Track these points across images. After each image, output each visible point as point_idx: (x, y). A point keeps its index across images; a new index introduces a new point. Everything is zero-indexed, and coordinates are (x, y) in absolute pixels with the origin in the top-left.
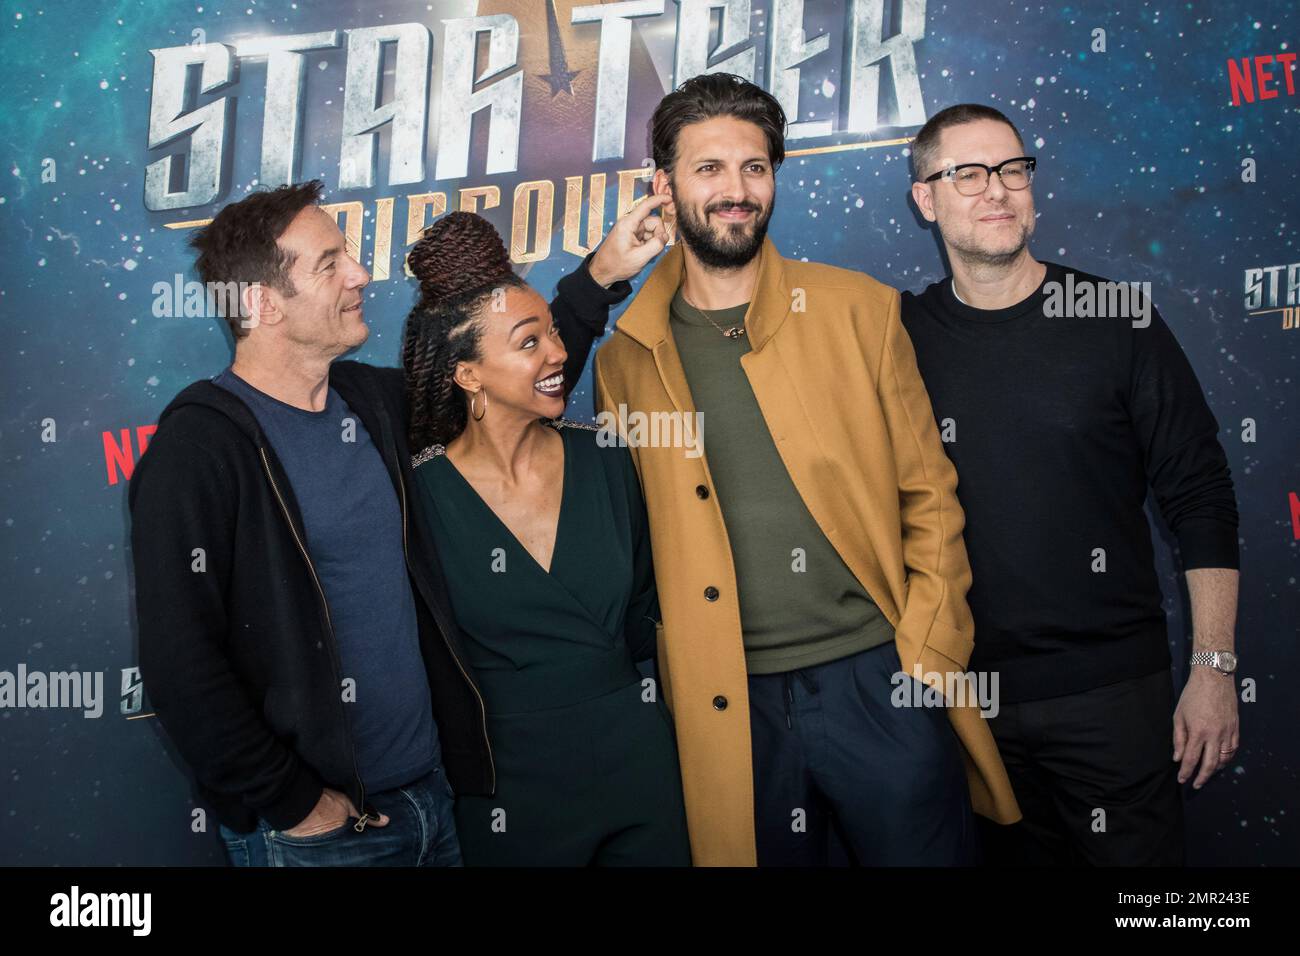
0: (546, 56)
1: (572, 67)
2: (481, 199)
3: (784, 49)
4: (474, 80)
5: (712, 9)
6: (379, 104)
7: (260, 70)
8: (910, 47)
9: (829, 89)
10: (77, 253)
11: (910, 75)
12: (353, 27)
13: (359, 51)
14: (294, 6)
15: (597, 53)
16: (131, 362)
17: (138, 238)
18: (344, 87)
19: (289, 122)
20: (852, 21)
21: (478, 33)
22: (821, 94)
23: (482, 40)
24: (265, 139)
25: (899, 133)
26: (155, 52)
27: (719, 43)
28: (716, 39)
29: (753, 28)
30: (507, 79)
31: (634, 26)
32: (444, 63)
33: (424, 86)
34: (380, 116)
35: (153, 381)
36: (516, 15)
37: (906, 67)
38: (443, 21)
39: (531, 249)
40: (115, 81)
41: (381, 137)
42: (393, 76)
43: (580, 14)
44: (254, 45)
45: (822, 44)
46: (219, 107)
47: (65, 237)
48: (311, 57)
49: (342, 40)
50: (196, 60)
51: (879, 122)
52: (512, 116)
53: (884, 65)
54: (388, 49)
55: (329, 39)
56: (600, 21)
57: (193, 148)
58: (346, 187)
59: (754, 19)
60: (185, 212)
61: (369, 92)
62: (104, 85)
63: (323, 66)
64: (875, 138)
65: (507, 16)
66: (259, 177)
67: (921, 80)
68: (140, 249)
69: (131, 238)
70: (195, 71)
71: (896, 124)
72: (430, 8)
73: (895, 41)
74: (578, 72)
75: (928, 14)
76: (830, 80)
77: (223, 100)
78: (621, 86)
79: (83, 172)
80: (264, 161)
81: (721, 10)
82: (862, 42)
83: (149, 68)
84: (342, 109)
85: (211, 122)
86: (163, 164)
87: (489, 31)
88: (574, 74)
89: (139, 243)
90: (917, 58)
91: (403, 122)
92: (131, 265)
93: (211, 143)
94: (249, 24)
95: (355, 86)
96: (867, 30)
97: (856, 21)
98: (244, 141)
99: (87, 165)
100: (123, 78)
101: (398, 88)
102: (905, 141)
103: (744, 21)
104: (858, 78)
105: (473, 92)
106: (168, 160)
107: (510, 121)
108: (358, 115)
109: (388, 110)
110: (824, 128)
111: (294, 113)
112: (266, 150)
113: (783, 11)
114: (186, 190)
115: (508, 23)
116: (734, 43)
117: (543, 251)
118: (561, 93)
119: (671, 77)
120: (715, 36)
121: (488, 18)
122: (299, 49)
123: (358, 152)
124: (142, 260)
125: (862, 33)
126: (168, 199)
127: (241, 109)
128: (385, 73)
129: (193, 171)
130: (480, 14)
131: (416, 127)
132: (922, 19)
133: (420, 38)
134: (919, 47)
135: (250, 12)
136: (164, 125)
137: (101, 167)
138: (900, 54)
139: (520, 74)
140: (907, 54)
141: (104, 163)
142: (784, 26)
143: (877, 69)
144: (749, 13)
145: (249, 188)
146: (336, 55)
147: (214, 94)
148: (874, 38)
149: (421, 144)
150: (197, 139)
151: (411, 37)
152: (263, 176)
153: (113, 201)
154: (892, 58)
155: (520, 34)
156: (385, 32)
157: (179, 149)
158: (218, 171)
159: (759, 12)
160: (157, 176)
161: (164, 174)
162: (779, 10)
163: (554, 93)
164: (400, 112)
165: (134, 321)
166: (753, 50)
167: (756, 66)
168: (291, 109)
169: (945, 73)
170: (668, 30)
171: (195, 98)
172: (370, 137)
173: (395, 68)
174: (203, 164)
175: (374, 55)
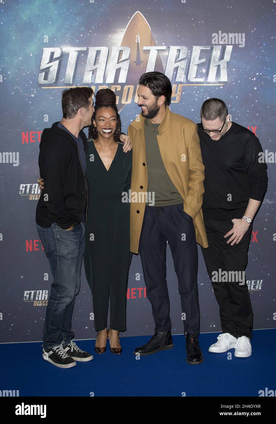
0: (136, 57)
1: (142, 60)
2: (116, 88)
3: (194, 61)
4: (118, 61)
5: (178, 50)
6: (94, 65)
7: (68, 55)
8: (226, 63)
9: (204, 71)
10: (21, 92)
11: (225, 69)
12: (90, 46)
13: (91, 52)
14: (77, 41)
15: (148, 57)
16: (30, 117)
17: (35, 90)
18: (87, 60)
19: (73, 67)
20: (212, 56)
21: (120, 50)
22: (202, 72)
23: (121, 52)
24: (67, 70)
25: (220, 83)
26: (44, 49)
27: (178, 58)
28: (178, 57)
29: (187, 55)
30: (126, 62)
31: (158, 52)
32: (111, 56)
33: (106, 61)
34: (94, 67)
35: (35, 122)
36: (130, 47)
37: (224, 68)
38: (112, 47)
39: (127, 101)
40: (34, 54)
41: (94, 72)
42: (99, 58)
43: (145, 48)
44: (67, 49)
45: (203, 60)
46: (57, 62)
47: (18, 88)
48: (80, 52)
49: (88, 50)
50: (53, 51)
51: (216, 79)
52: (126, 70)
53: (219, 66)
54: (98, 52)
55: (85, 49)
56: (150, 50)
57: (50, 71)
58: (84, 82)
59: (188, 53)
60: (47, 85)
61: (92, 62)
62: (31, 55)
63: (82, 55)
64: (214, 83)
65: (127, 47)
66: (64, 79)
67: (227, 71)
68: (35, 92)
69: (34, 90)
70: (53, 54)
71: (220, 81)
72: (109, 44)
73: (222, 61)
74: (143, 61)
75: (231, 56)
76: (205, 69)
77: (58, 60)
78: (153, 66)
79: (24, 74)
80: (66, 75)
81: (180, 50)
82: (214, 61)
83: (42, 52)
84: (86, 65)
85: (55, 65)
86: (43, 74)
87: (123, 50)
88: (142, 62)
89: (35, 91)
90: (227, 66)
91: (100, 69)
92: (33, 96)
93: (54, 70)
94: (66, 44)
95: (89, 60)
96: (215, 58)
97: (213, 56)
98: (62, 70)
99: (25, 73)
100: (36, 54)
101: (100, 61)
102: (221, 85)
103: (185, 53)
104: (211, 69)
105: (117, 64)
106: (44, 73)
107: (125, 71)
108: (89, 66)
109: (96, 66)
110: (202, 80)
111: (74, 65)
112: (67, 73)
113: (195, 52)
114: (47, 80)
115: (128, 49)
116: (182, 58)
117: (129, 101)
118: (138, 66)
119: (165, 64)
120: (178, 56)
121: (123, 47)
122: (77, 50)
123: (88, 75)
124: (35, 95)
125: (214, 58)
126: (43, 82)
127: (62, 63)
128: (97, 58)
129: (49, 76)
130: (121, 46)
131: (103, 71)
132: (230, 56)
133: (106, 50)
134: (228, 63)
135: (67, 41)
136: (44, 65)
137: (28, 73)
138: (223, 64)
139: (129, 61)
140: (225, 64)
141: (29, 72)
142: (195, 55)
143: (217, 67)
144: (187, 51)
145: (62, 81)
146: (86, 53)
147: (57, 59)
148: (217, 60)
149: (103, 75)
150: (51, 69)
151: (104, 50)
152: (65, 78)
153: (30, 81)
154: (221, 65)
155: (130, 51)
156: (98, 48)
157: (47, 71)
158: (55, 76)
159: (189, 51)
160: (41, 76)
161: (43, 76)
162: (194, 51)
163: (137, 66)
164: (99, 67)
165: (32, 108)
166: (186, 60)
167: (187, 64)
168: (74, 64)
169: (234, 70)
170: (166, 53)
171: (52, 59)
172: (92, 72)
173: (99, 56)
174: (52, 74)
175: (95, 54)
